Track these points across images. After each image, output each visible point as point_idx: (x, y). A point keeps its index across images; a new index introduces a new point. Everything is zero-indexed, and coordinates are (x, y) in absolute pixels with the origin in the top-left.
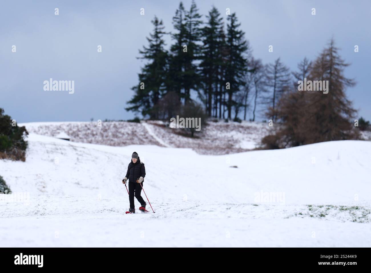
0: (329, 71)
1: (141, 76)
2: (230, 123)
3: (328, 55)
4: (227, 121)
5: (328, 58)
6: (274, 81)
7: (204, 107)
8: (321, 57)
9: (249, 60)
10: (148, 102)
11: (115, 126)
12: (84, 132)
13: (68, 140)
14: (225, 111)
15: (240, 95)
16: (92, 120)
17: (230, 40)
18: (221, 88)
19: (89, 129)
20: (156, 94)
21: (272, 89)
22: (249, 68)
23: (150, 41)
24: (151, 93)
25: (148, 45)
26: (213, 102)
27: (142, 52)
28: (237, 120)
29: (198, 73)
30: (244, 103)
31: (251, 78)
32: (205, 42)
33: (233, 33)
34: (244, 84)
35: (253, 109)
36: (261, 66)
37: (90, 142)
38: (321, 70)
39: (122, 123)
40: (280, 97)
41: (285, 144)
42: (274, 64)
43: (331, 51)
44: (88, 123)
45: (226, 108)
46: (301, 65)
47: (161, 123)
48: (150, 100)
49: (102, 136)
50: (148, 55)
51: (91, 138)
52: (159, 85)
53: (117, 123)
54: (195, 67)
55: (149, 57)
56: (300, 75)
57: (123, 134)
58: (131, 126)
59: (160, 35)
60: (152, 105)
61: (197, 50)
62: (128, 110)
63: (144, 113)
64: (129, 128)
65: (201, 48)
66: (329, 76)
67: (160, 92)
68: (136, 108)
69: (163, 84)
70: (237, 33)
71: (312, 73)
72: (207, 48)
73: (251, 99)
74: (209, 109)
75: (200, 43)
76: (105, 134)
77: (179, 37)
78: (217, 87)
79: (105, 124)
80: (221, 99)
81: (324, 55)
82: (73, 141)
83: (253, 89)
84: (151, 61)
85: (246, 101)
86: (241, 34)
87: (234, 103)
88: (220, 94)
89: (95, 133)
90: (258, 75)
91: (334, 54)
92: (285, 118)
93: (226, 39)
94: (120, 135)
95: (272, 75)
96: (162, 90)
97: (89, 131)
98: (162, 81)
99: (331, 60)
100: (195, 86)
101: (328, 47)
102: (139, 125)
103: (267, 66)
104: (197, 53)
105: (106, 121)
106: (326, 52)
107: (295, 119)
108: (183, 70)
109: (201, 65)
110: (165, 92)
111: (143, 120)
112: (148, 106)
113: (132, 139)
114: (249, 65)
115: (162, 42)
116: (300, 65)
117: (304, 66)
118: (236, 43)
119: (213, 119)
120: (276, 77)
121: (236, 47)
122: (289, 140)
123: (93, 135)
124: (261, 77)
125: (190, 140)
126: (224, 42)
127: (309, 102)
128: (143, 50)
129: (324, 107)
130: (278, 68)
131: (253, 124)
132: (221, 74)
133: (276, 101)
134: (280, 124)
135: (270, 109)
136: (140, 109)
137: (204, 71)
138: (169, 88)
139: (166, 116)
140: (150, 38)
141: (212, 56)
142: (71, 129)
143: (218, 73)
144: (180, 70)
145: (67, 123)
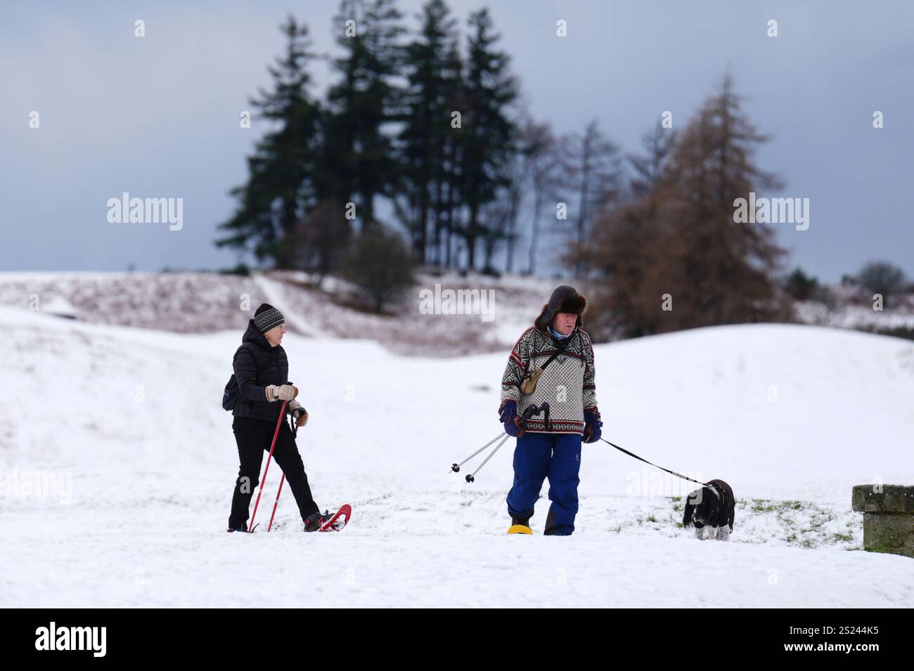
0: (718, 153)
1: (253, 162)
2: (472, 278)
3: (716, 112)
4: (464, 274)
5: (717, 121)
6: (580, 177)
7: (407, 239)
8: (698, 118)
9: (522, 124)
10: (269, 224)
11: (188, 286)
12: (110, 300)
13: (71, 317)
14: (459, 249)
15: (498, 212)
16: (131, 268)
17: (475, 76)
18: (450, 193)
19: (122, 291)
20: (290, 206)
21: (576, 197)
22: (520, 145)
23: (276, 75)
24: (277, 204)
25: (270, 86)
26: (430, 226)
27: (254, 103)
28: (489, 271)
29: (394, 155)
30: (507, 229)
31: (526, 168)
32: (413, 79)
33: (482, 58)
34: (506, 183)
35: (528, 244)
36: (550, 141)
37: (127, 323)
38: (698, 150)
39: (204, 277)
40: (596, 217)
41: (607, 331)
42: (583, 133)
43: (724, 104)
44: (120, 276)
45: (462, 242)
46: (649, 138)
47: (301, 277)
48: (276, 221)
49: (155, 307)
50: (271, 109)
51: (129, 314)
52: (297, 184)
53: (193, 279)
54: (386, 141)
55: (274, 116)
56: (646, 162)
57: (208, 305)
58: (227, 283)
59: (300, 61)
60: (280, 233)
61: (391, 98)
62: (220, 244)
63: (260, 253)
64: (221, 290)
65: (403, 94)
66: (718, 165)
67: (301, 203)
68: (239, 242)
69: (307, 182)
70: (492, 57)
71: (676, 158)
72: (417, 95)
73: (525, 221)
74: (420, 245)
75: (398, 82)
76: (163, 304)
77: (349, 67)
78: (440, 192)
79: (164, 279)
80: (450, 220)
81: (706, 115)
82: (83, 320)
83: (529, 197)
84: (278, 126)
85: (513, 224)
86: (502, 59)
87: (483, 231)
88: (449, 206)
89: (137, 300)
90: (543, 161)
91: (732, 112)
92: (610, 269)
93: (465, 73)
94: (199, 307)
95: (577, 163)
96: (306, 198)
97: (123, 298)
98: (304, 175)
99: (725, 127)
100: (388, 187)
101: (716, 93)
102: (247, 282)
103: (565, 140)
104: (391, 106)
105: (166, 271)
106: (713, 107)
107: (634, 273)
108: (358, 147)
109: (402, 137)
110: (312, 201)
111: (257, 269)
112: (270, 237)
113: (229, 317)
114: (520, 136)
115: (305, 79)
116: (647, 139)
117: (656, 142)
118: (488, 82)
119: (430, 268)
120: (587, 169)
121: (490, 93)
122: (619, 324)
123: (134, 306)
124: (549, 167)
125: (374, 321)
126: (459, 79)
127: (667, 228)
128: (258, 97)
129: (705, 243)
130: (594, 144)
131: (529, 284)
132: (451, 158)
133: (588, 226)
134: (597, 282)
135: (571, 245)
136: (252, 243)
137: (409, 152)
138: (322, 191)
139: (315, 261)
140: (277, 67)
141: (429, 113)
142: (78, 291)
143: (443, 157)
144: (350, 147)
145: (69, 276)
